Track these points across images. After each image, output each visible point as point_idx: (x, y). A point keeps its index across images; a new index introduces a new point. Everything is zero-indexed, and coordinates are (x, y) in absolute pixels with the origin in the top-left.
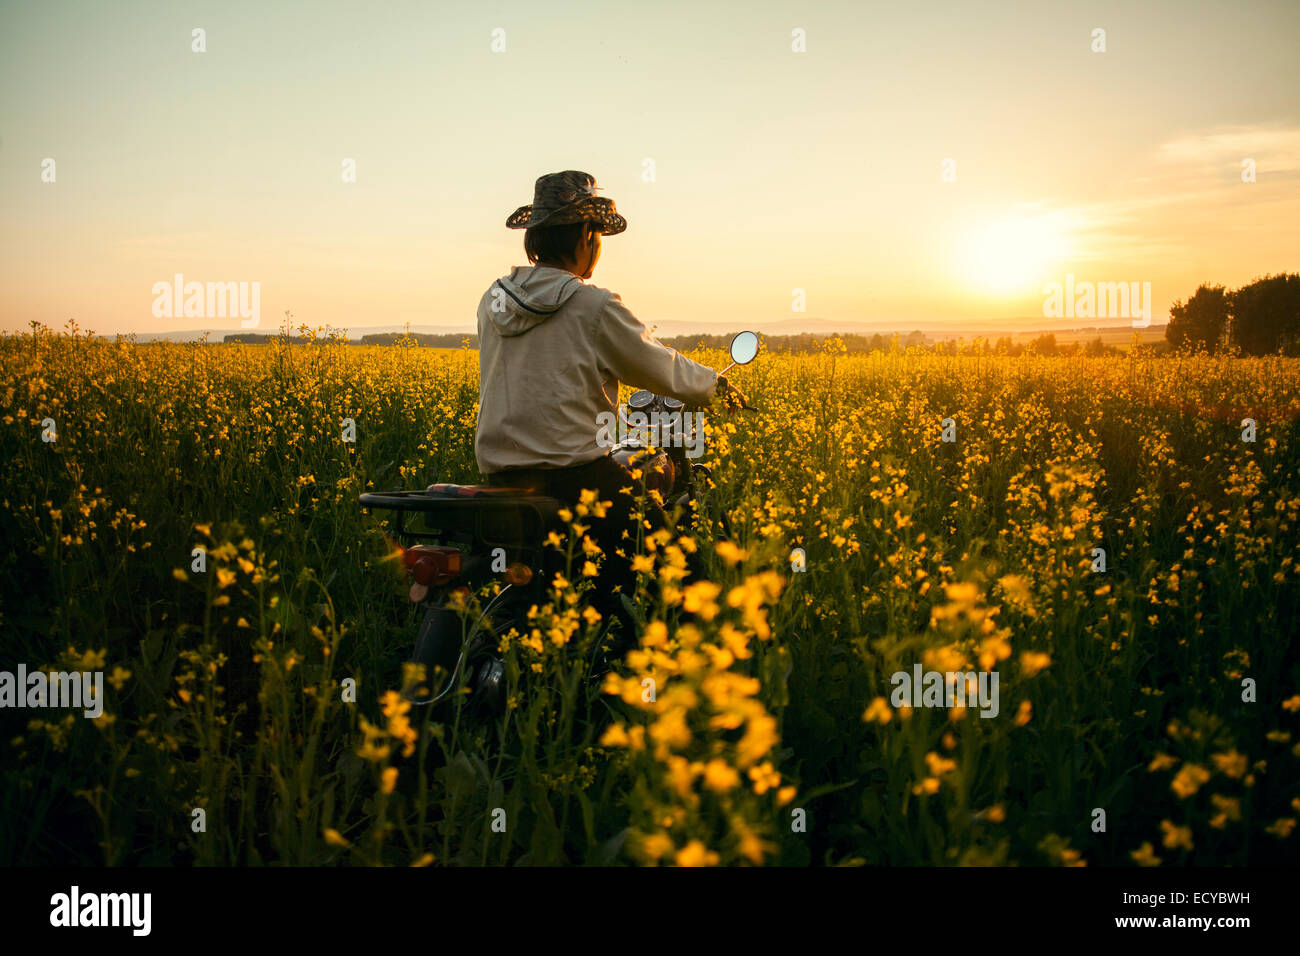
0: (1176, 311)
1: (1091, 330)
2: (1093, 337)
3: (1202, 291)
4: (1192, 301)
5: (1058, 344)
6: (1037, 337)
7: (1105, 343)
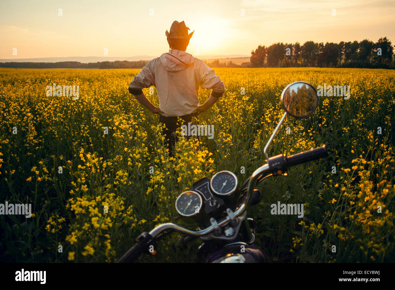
0: (253, 53)
1: (228, 59)
2: (229, 61)
3: (260, 47)
4: (257, 50)
5: (220, 63)
6: (214, 61)
7: (233, 62)
